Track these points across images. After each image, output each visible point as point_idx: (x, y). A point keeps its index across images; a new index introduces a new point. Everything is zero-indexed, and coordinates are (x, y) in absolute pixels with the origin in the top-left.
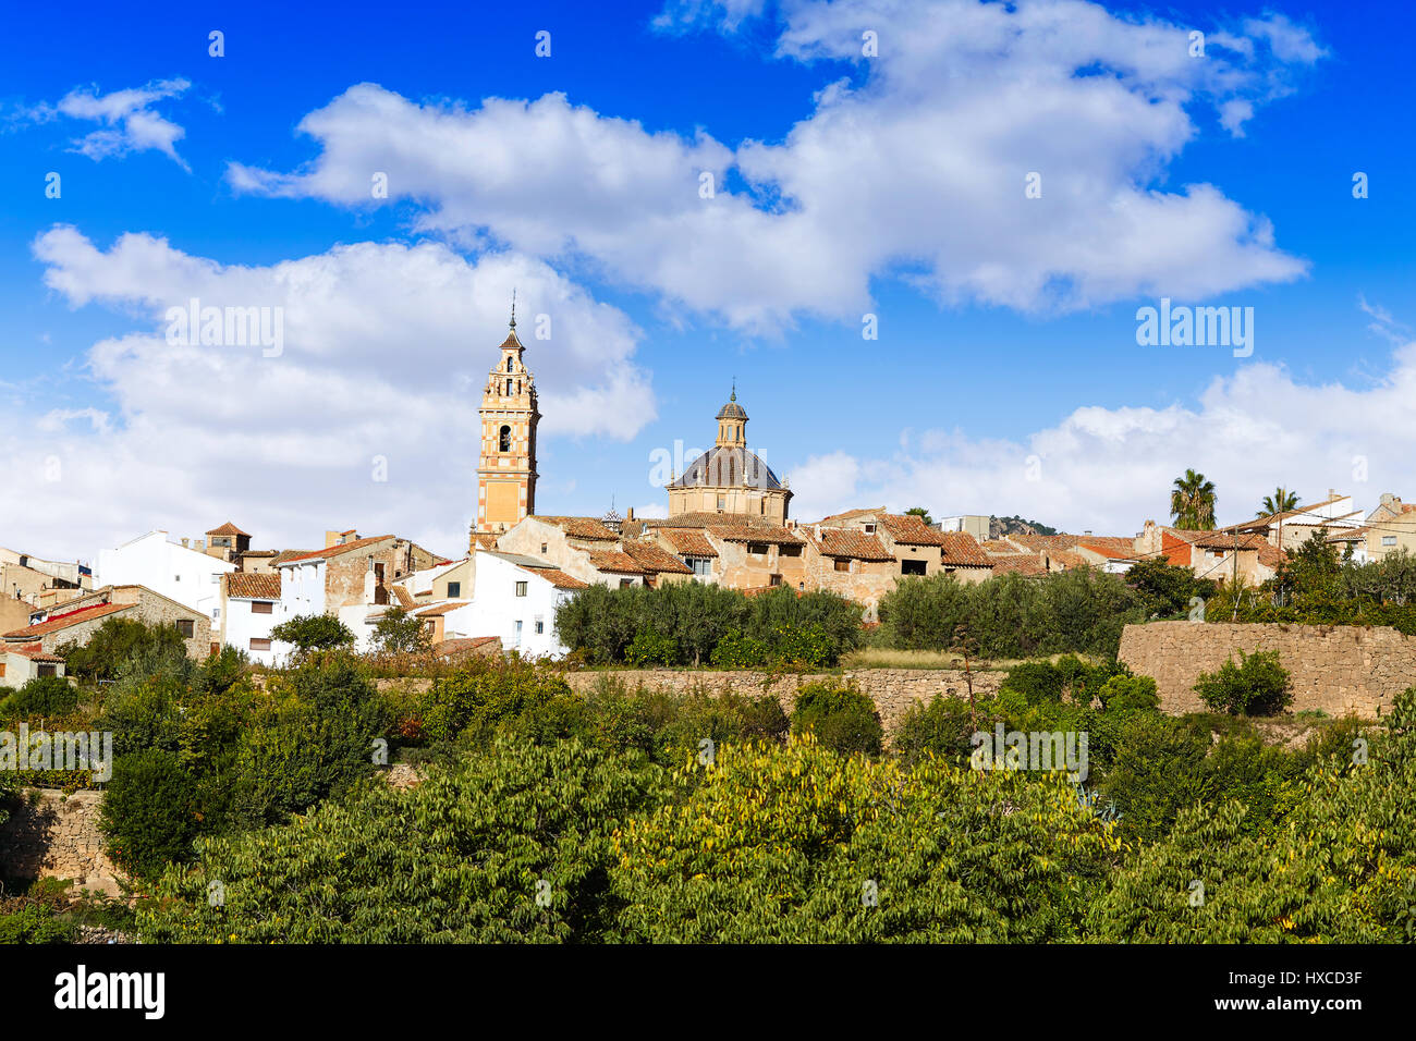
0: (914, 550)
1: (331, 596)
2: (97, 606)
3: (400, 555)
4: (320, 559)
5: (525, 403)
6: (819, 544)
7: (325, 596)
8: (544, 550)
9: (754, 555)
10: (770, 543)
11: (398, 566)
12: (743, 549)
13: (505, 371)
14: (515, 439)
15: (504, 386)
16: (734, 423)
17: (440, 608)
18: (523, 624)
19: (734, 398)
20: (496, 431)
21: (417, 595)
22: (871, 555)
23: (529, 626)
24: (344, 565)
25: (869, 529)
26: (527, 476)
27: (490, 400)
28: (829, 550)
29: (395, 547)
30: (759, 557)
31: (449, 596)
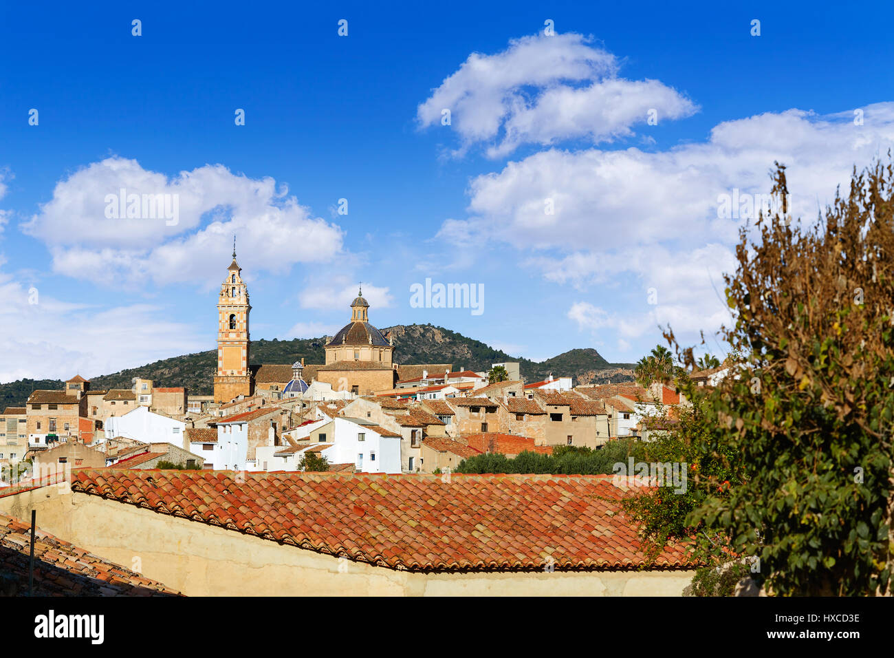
0: (556, 408)
1: (251, 441)
2: (143, 454)
3: (285, 418)
4: (244, 422)
5: (243, 302)
6: (507, 407)
7: (247, 441)
8: (369, 415)
9: (473, 413)
10: (481, 406)
11: (285, 423)
12: (468, 410)
13: (231, 283)
14: (238, 322)
15: (230, 291)
16: (361, 309)
17: (317, 448)
18: (363, 456)
19: (360, 295)
20: (227, 317)
21: (299, 440)
22: (535, 412)
23: (367, 457)
24: (257, 425)
25: (530, 397)
26: (246, 343)
27: (224, 300)
28: (513, 410)
29: (282, 414)
30: (475, 414)
31: (320, 441)
